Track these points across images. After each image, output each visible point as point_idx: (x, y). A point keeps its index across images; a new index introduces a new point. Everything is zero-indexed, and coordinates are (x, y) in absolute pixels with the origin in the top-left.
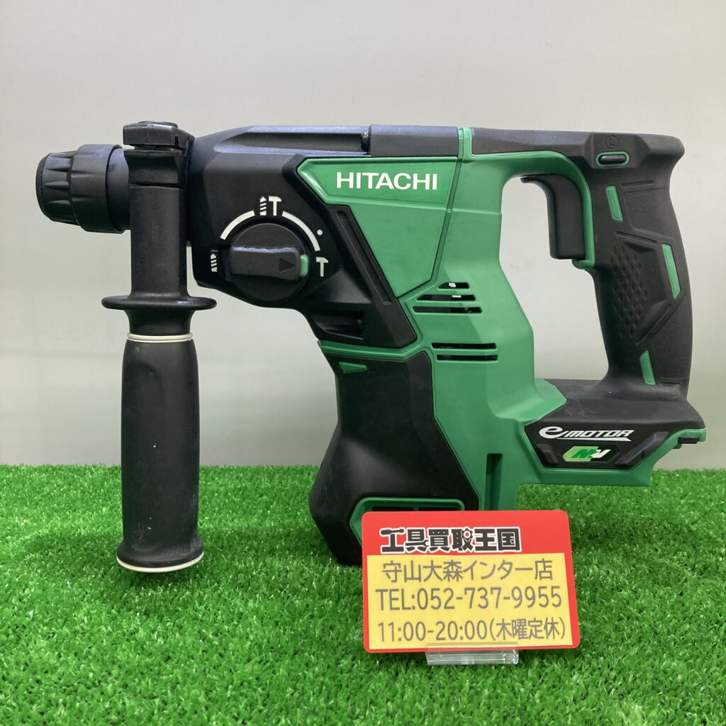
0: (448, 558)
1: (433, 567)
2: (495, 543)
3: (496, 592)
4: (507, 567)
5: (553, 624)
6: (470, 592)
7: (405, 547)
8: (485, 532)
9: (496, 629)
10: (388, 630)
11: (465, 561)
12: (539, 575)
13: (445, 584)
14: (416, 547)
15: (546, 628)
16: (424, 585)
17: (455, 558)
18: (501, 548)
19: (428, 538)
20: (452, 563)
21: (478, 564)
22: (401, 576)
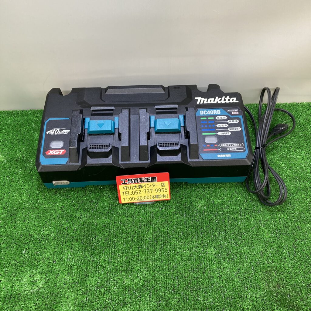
0: (139, 184)
1: (135, 187)
3: (151, 190)
4: (154, 185)
5: (165, 195)
6: (145, 190)
7: (128, 183)
12: (162, 186)
14: (130, 183)
15: (163, 196)
16: (133, 190)
18: (152, 181)
19: (133, 180)
20: (140, 185)
21: (147, 185)
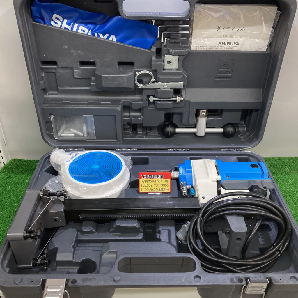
2: (159, 177)
8: (158, 176)
9: (158, 190)
10: (142, 189)
11: (154, 180)
13: (151, 183)
17: (153, 179)
22: (145, 182)
